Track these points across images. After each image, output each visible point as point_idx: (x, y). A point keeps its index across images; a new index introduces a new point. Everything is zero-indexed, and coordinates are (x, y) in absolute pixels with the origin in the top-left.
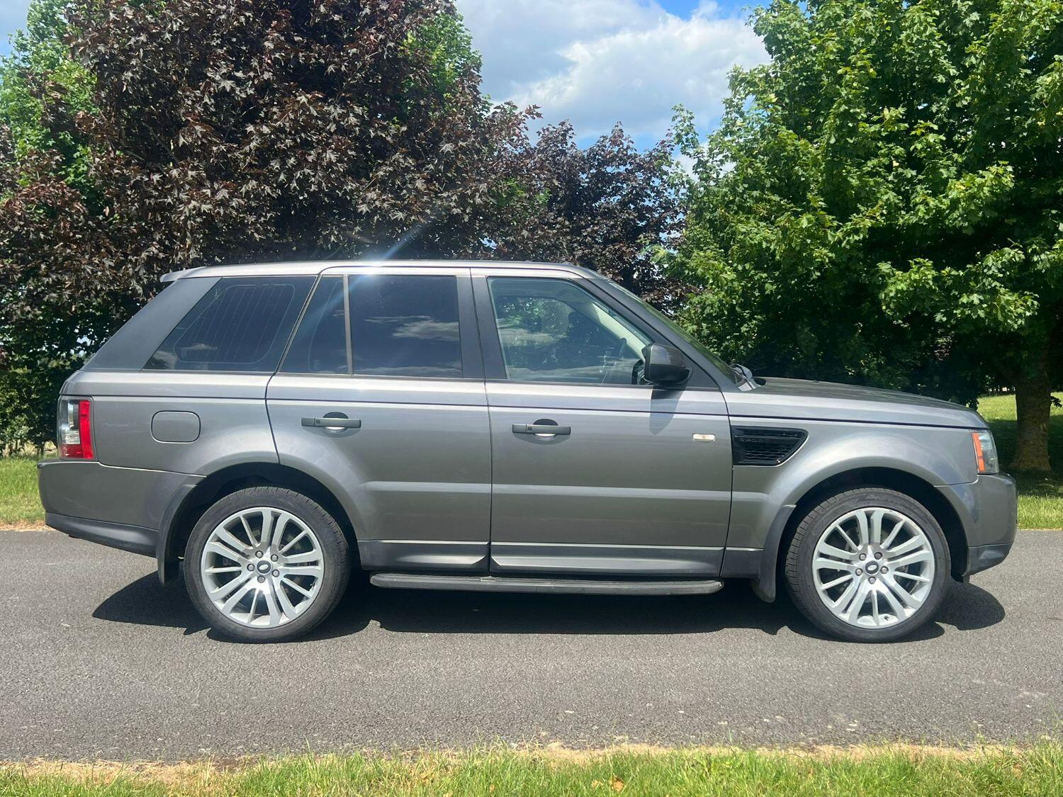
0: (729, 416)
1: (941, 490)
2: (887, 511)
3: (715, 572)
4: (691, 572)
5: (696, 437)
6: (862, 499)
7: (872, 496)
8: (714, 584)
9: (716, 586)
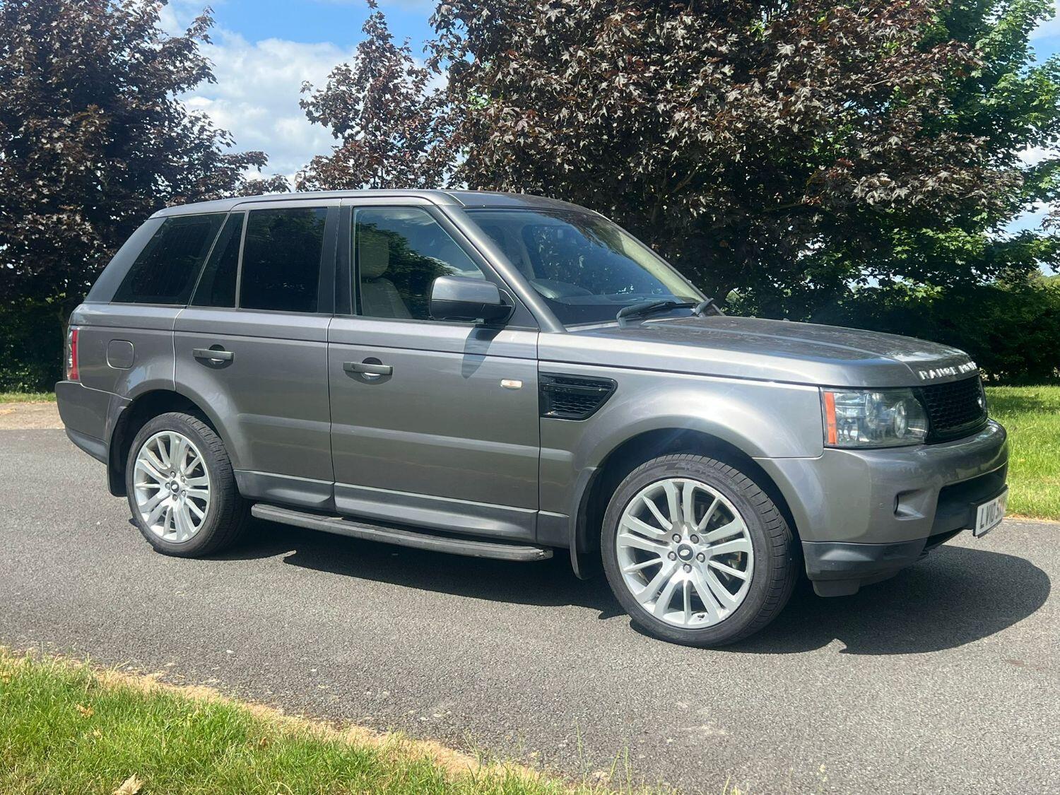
0: (539, 360)
1: (759, 463)
2: (698, 484)
3: (530, 537)
4: (502, 534)
5: (505, 383)
6: (671, 467)
7: (683, 465)
8: (532, 551)
9: (533, 553)
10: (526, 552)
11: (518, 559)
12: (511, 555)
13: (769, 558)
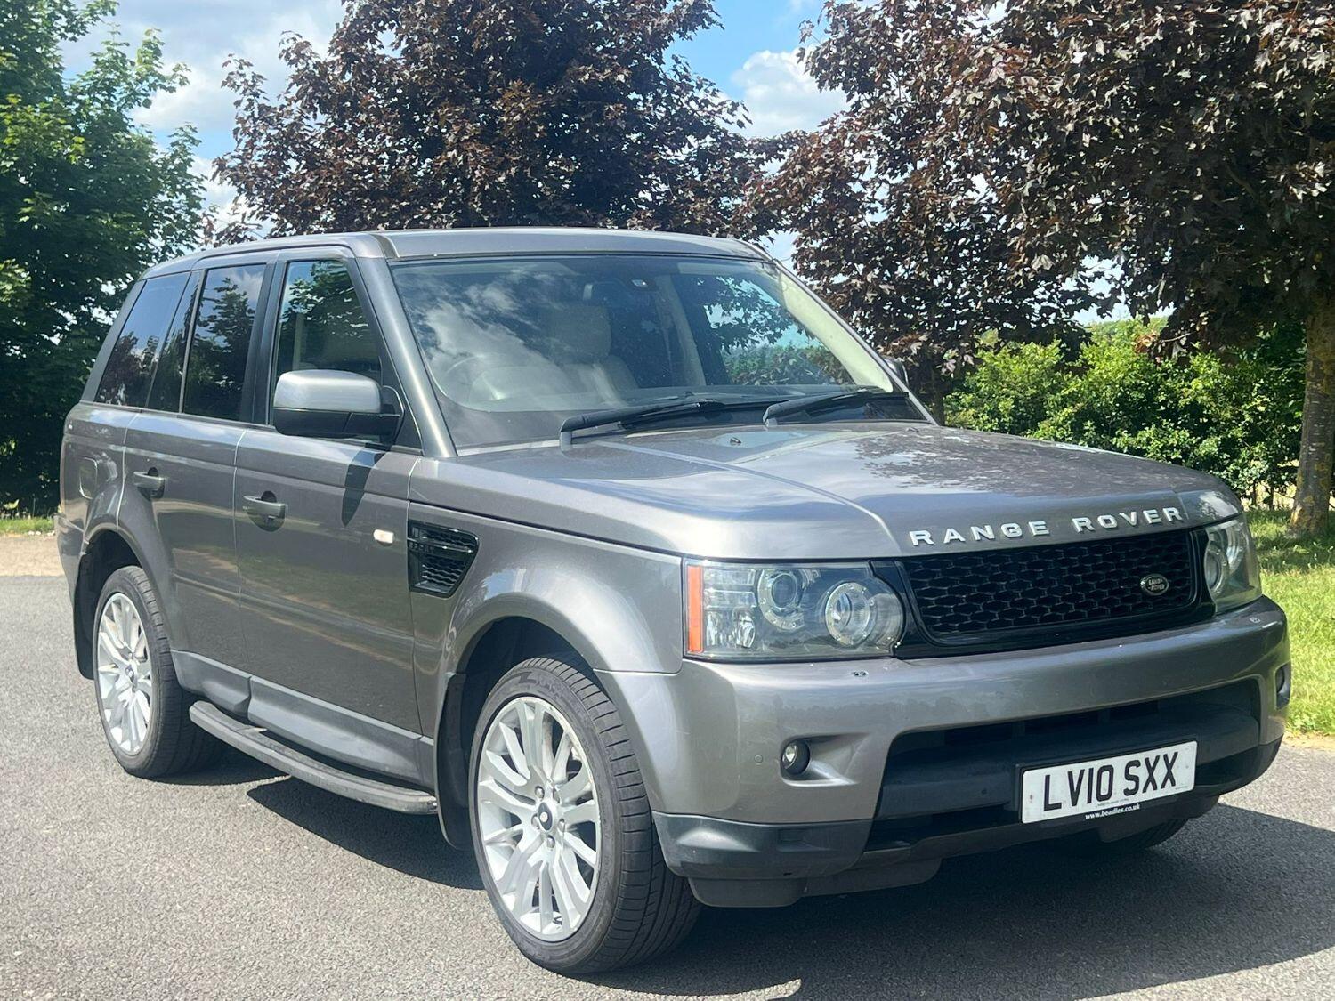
0: (411, 500)
1: (600, 680)
4: (387, 770)
5: (378, 535)
6: (525, 677)
7: (536, 675)
8: (421, 799)
9: (423, 803)
10: (413, 799)
11: (404, 810)
12: (395, 803)
13: (617, 833)
